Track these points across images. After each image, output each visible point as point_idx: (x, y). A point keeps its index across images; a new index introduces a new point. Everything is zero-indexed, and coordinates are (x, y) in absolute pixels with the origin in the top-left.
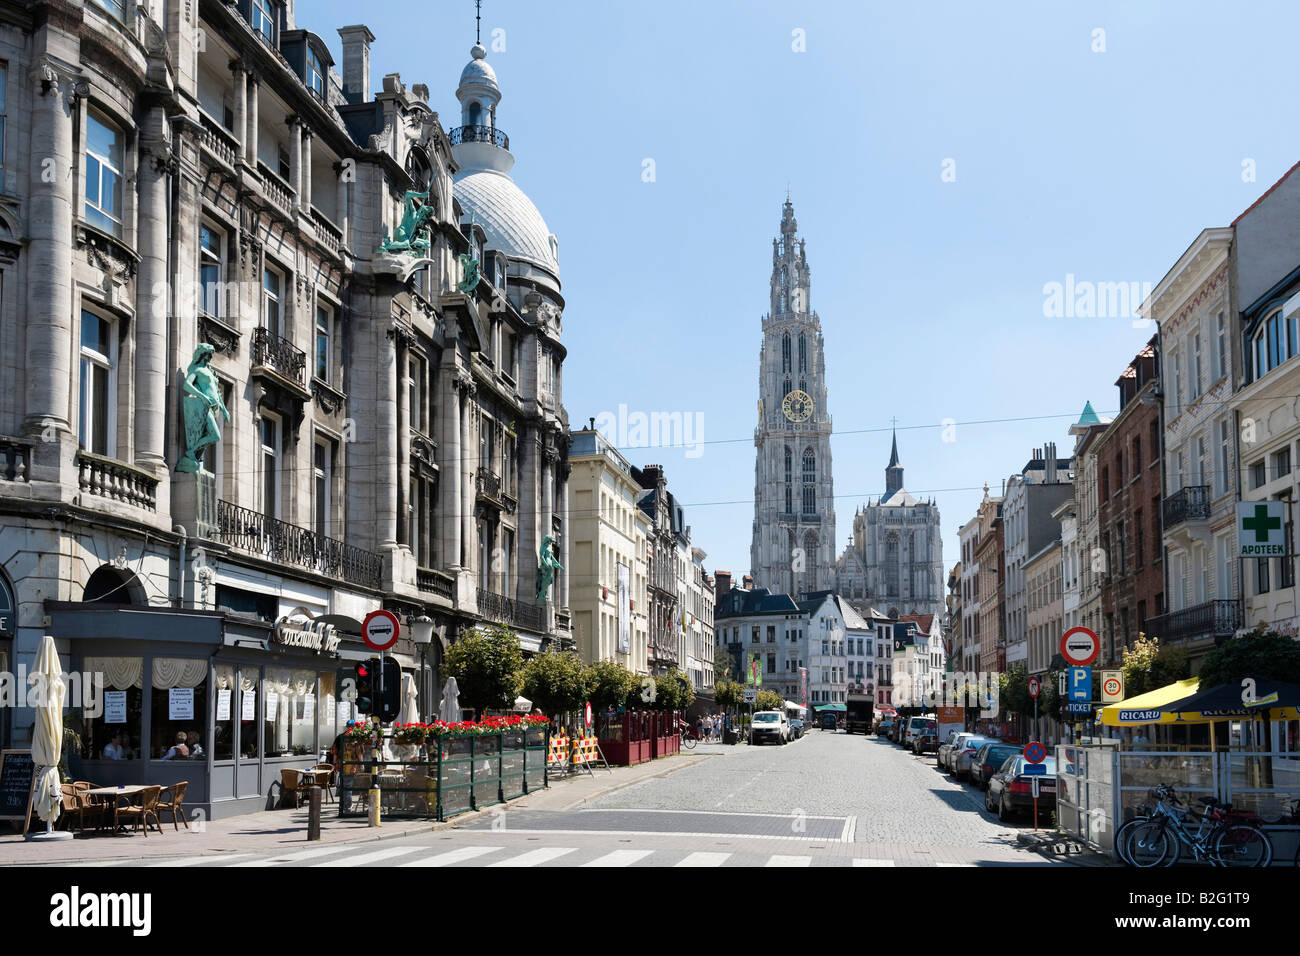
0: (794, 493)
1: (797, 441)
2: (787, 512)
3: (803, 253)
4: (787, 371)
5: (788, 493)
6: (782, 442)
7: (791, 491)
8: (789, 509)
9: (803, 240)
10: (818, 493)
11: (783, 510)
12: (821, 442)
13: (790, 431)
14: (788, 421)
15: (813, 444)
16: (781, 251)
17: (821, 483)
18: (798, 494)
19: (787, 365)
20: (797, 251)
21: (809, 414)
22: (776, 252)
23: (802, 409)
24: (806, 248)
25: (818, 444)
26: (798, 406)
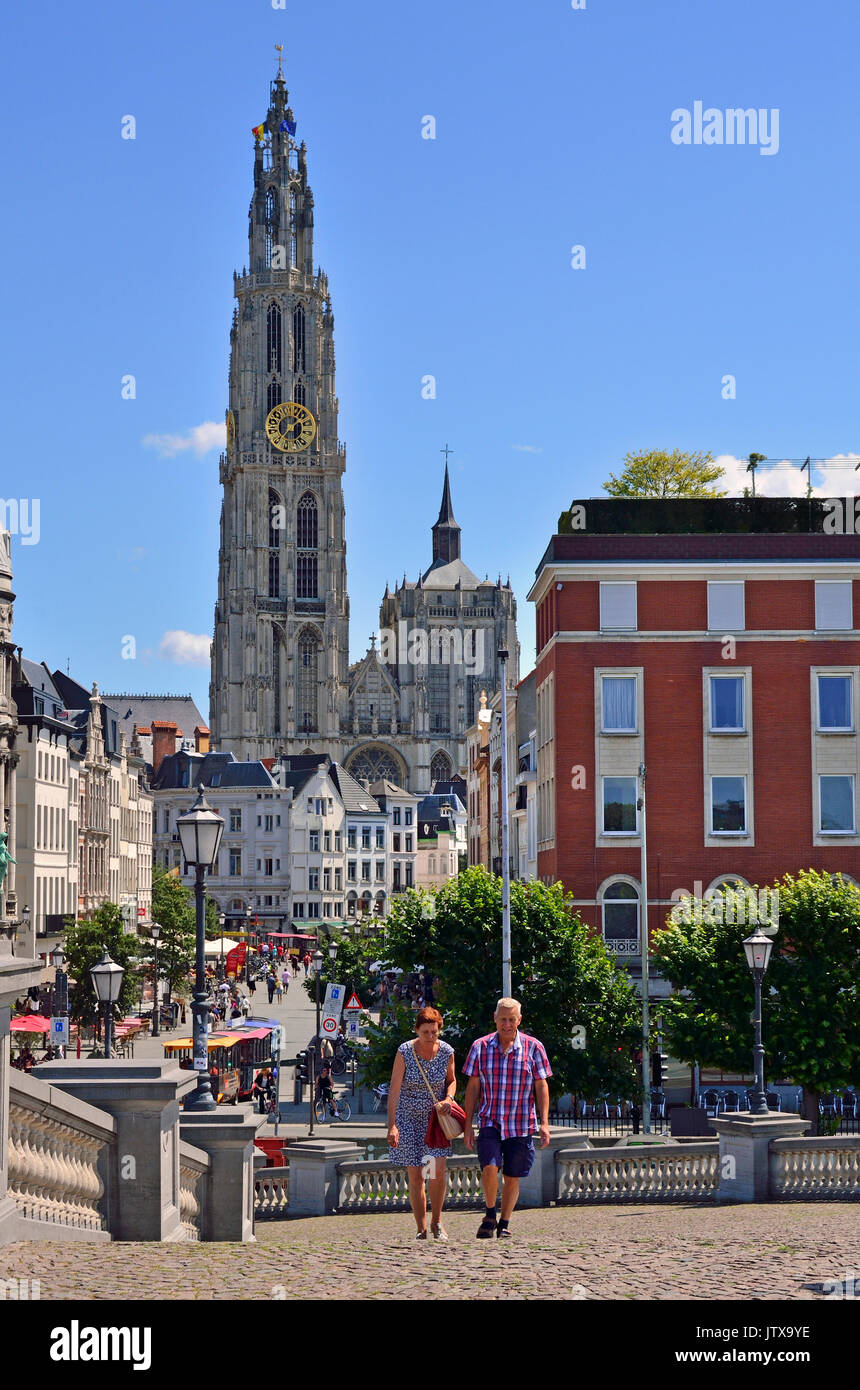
0: (283, 565)
1: (289, 483)
2: (271, 596)
3: (302, 167)
4: (274, 370)
5: (274, 561)
6: (265, 485)
7: (277, 560)
8: (274, 591)
9: (302, 145)
10: (321, 565)
11: (265, 592)
12: (327, 486)
13: (277, 466)
14: (275, 450)
15: (313, 487)
16: (268, 163)
17: (326, 550)
18: (289, 567)
19: (274, 359)
20: (293, 164)
21: (308, 439)
22: (259, 164)
23: (298, 430)
24: (307, 159)
25: (322, 489)
26: (291, 427)
